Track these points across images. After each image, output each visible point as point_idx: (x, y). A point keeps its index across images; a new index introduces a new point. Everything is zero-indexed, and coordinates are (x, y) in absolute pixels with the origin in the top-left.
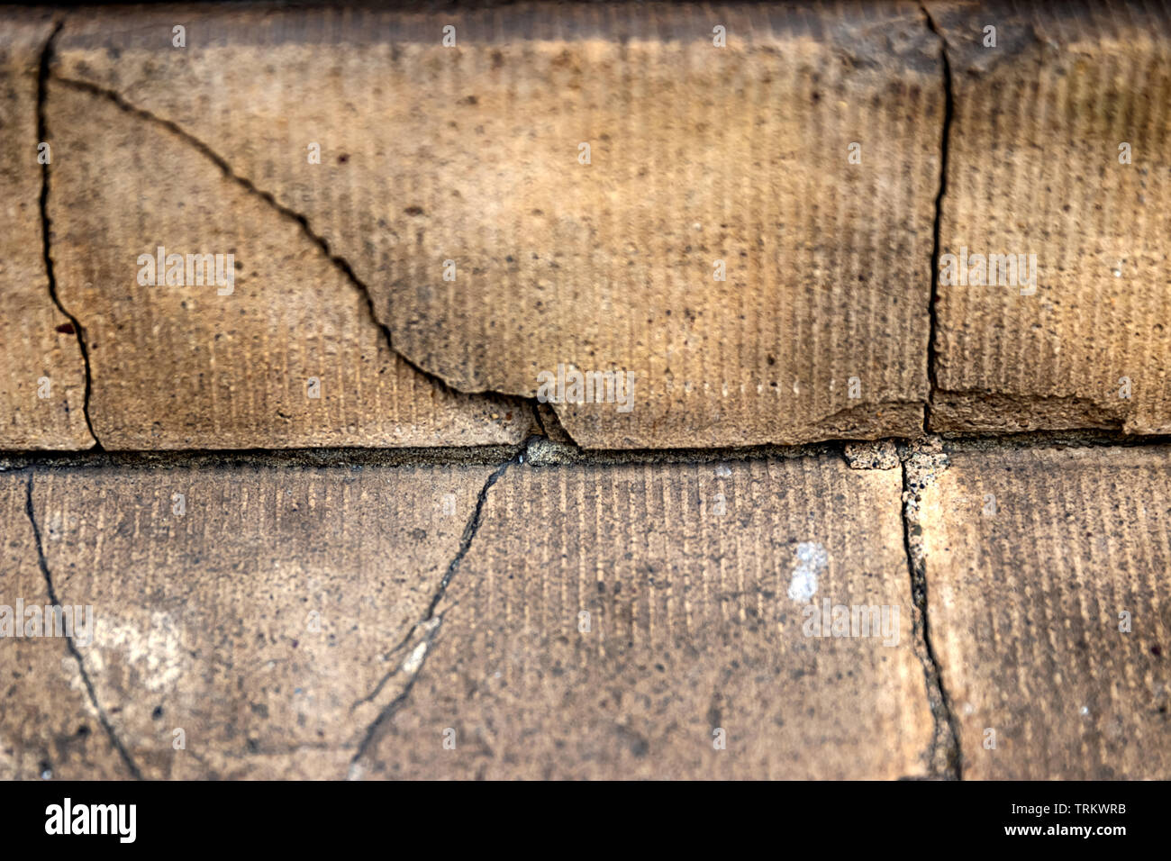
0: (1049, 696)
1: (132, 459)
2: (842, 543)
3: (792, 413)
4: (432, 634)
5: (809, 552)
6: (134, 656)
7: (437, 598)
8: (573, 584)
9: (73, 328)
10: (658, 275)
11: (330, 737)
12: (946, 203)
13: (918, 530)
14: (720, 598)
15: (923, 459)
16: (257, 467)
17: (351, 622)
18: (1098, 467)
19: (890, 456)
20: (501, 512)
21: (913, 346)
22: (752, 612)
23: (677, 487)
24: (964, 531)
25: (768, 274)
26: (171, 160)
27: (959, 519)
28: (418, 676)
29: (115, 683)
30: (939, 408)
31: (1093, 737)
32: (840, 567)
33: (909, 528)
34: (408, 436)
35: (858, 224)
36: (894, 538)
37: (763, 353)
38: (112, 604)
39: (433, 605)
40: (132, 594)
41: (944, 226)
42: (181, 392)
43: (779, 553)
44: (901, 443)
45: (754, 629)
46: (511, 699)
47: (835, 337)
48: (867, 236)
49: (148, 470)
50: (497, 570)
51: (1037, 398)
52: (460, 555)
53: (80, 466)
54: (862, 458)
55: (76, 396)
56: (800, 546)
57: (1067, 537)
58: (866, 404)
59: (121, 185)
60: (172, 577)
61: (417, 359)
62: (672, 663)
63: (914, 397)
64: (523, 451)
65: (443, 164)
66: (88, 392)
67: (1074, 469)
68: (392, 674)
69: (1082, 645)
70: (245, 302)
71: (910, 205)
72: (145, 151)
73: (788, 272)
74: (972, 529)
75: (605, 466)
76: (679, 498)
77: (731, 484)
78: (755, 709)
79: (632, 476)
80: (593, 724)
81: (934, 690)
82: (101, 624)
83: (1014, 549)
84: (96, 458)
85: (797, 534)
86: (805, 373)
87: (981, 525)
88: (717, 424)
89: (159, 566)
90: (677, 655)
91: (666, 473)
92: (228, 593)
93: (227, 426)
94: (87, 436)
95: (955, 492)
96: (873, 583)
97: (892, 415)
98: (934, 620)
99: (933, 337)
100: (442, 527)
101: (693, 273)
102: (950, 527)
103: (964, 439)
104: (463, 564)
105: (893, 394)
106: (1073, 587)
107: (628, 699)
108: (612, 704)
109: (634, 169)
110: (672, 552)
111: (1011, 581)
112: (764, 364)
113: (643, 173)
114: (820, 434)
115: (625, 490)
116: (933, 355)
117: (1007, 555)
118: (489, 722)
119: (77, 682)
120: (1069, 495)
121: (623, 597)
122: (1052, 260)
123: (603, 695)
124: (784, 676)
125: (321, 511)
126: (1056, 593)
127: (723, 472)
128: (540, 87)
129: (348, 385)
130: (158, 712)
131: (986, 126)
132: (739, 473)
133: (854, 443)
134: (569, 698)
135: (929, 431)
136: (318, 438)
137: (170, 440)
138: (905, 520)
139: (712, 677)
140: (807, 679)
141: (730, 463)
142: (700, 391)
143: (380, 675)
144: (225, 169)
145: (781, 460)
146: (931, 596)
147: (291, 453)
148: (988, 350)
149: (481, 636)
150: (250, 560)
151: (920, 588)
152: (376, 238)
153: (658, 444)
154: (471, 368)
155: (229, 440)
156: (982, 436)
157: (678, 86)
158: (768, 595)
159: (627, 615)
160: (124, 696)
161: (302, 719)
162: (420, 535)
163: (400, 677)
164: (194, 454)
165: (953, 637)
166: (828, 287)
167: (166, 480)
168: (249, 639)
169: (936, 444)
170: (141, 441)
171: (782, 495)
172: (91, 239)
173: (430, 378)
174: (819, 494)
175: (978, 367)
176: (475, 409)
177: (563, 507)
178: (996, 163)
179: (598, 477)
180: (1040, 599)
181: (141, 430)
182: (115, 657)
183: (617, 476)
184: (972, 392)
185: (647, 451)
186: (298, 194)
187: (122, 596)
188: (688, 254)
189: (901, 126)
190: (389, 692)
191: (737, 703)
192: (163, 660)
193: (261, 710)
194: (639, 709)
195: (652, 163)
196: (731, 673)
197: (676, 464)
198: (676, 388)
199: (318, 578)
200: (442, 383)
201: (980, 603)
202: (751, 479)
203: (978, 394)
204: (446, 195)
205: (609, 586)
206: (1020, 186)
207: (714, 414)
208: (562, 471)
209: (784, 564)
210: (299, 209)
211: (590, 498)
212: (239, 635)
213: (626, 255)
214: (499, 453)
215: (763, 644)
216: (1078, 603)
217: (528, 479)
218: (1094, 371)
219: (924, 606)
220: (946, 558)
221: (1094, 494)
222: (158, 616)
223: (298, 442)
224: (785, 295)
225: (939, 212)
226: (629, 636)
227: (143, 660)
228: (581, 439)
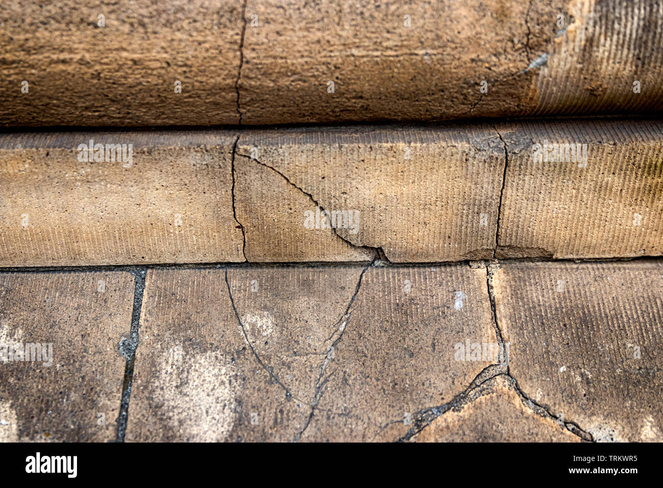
0: (534, 339)
1: (257, 265)
2: (470, 291)
3: (455, 252)
4: (348, 319)
5: (460, 294)
6: (259, 325)
7: (349, 308)
8: (390, 304)
9: (240, 227)
10: (416, 212)
11: (318, 351)
12: (504, 191)
13: (492, 288)
14: (434, 309)
15: (493, 266)
16: (293, 267)
17: (323, 315)
18: (545, 268)
19: (483, 265)
20: (367, 281)
21: (492, 233)
22: (443, 313)
23: (420, 274)
24: (506, 288)
25: (450, 212)
26: (271, 178)
27: (504, 284)
28: (344, 332)
29: (253, 334)
30: (498, 251)
31: (547, 352)
32: (469, 299)
33: (489, 287)
34: (339, 259)
35: (478, 197)
36: (485, 290)
37: (447, 235)
38: (252, 309)
39: (348, 310)
40: (258, 306)
41: (503, 198)
42: (272, 245)
43: (451, 294)
44: (486, 261)
45: (444, 318)
46: (372, 340)
47: (469, 230)
48: (480, 201)
49: (261, 268)
50: (366, 299)
51: (528, 248)
52: (355, 294)
53: (241, 267)
54: (475, 265)
55: (241, 247)
56: (457, 292)
57: (537, 290)
58: (477, 250)
59: (256, 185)
60: (269, 301)
61: (343, 237)
62: (420, 328)
63: (491, 248)
64: (373, 262)
65: (353, 179)
66: (244, 245)
67: (538, 269)
68: (336, 331)
69: (543, 323)
70: (293, 219)
71: (493, 192)
72: (264, 175)
73: (455, 211)
74: (508, 287)
75: (397, 267)
76: (420, 277)
77: (436, 273)
78: (446, 343)
79: (406, 270)
80: (397, 347)
81: (499, 337)
82: (249, 315)
83: (521, 293)
84: (246, 265)
85: (456, 289)
86: (459, 241)
87: (511, 286)
88: (432, 256)
89: (265, 297)
90: (421, 326)
91: (416, 269)
92: (286, 306)
93: (286, 255)
94: (244, 258)
95: (503, 276)
96: (480, 304)
97: (484, 253)
98: (498, 316)
99: (498, 230)
100: (349, 286)
101: (427, 211)
102: (502, 287)
103: (505, 260)
104: (356, 297)
105: (485, 247)
106: (539, 305)
107: (407, 339)
108: (402, 341)
109: (411, 181)
110: (419, 294)
111: (521, 303)
112: (447, 238)
113: (413, 182)
114: (462, 258)
115: (404, 274)
116: (497, 235)
117: (519, 295)
118: (366, 347)
119: (242, 333)
120: (537, 277)
121: (405, 308)
122: (535, 208)
123: (400, 338)
124: (454, 333)
125: (313, 280)
126: (534, 307)
127: (433, 269)
128: (384, 157)
129: (322, 244)
130: (266, 343)
131: (518, 169)
132: (438, 270)
133: (472, 261)
134: (390, 339)
135: (495, 257)
136: (312, 259)
137: (268, 260)
138: (488, 285)
139: (432, 333)
140: (461, 334)
141: (435, 266)
142: (428, 246)
143: (332, 332)
144: (288, 180)
145: (450, 266)
146: (497, 308)
147: (304, 263)
148: (514, 234)
149: (362, 320)
150: (292, 296)
151: (493, 305)
152: (332, 201)
153: (414, 261)
154: (359, 238)
155: (286, 260)
156: (510, 259)
157: (425, 157)
158: (448, 308)
159: (406, 313)
160: (256, 338)
161: (309, 345)
162: (343, 288)
163: (339, 332)
164: (275, 263)
165: (504, 321)
166: (467, 216)
167: (267, 271)
168: (293, 320)
169: (497, 261)
170: (259, 260)
171: (451, 277)
172: (247, 201)
173: (347, 242)
174: (462, 276)
175: (511, 239)
176: (359, 250)
177: (386, 280)
178: (520, 179)
179: (396, 270)
180: (530, 309)
181: (260, 256)
182: (253, 326)
183: (401, 270)
184: (508, 246)
185: (410, 263)
186: (309, 188)
187: (255, 307)
188: (425, 206)
189: (492, 169)
190: (335, 337)
191: (440, 341)
192: (267, 327)
193: (297, 342)
194: (410, 343)
195: (416, 179)
196: (438, 332)
197: (419, 267)
198: (420, 245)
199: (313, 302)
200: (350, 243)
201: (512, 310)
202: (441, 272)
203: (510, 247)
204: (354, 188)
205: (400, 305)
206: (527, 186)
207: (431, 252)
208: (385, 269)
209: (453, 297)
210: (309, 193)
211: (394, 277)
212: (290, 319)
213: (407, 206)
214: (366, 263)
215: (447, 323)
216: (541, 310)
217: (375, 271)
218: (545, 240)
219: (495, 311)
220: (501, 296)
221: (544, 277)
222: (266, 313)
223: (307, 260)
224: (454, 219)
225: (502, 194)
226: (407, 320)
227: (261, 327)
228: (391, 260)
